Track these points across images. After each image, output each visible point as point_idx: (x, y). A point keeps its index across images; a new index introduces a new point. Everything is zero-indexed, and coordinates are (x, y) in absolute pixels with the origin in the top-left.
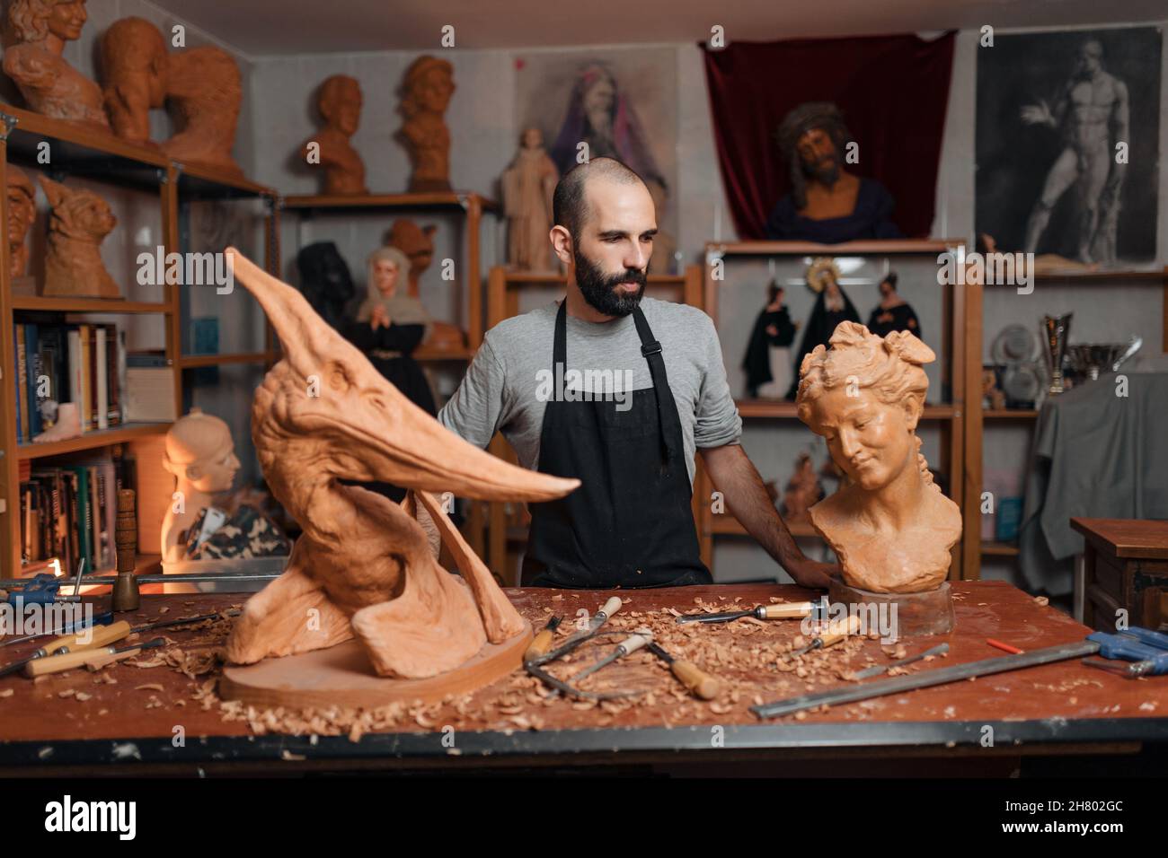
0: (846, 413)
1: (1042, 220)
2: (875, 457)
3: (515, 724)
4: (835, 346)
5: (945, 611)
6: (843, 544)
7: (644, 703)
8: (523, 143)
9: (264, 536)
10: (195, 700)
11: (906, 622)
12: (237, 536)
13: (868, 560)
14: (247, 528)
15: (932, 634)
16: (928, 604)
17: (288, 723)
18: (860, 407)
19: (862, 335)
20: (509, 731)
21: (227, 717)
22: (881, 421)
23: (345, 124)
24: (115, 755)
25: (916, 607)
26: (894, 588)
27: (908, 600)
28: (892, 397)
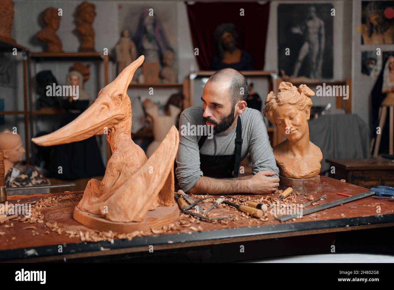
0: (287, 114)
1: (298, 66)
2: (297, 129)
3: (192, 230)
4: (281, 90)
5: (319, 184)
6: (283, 162)
7: (235, 220)
8: (122, 35)
9: (37, 178)
10: (53, 231)
11: (308, 188)
12: (26, 178)
13: (293, 167)
14: (30, 175)
15: (316, 192)
16: (315, 182)
17: (93, 237)
18: (292, 111)
19: (290, 86)
20: (190, 233)
21: (71, 236)
22: (299, 117)
23: (54, 26)
24: (27, 254)
25: (311, 183)
26: (304, 176)
27: (308, 180)
28: (302, 108)
